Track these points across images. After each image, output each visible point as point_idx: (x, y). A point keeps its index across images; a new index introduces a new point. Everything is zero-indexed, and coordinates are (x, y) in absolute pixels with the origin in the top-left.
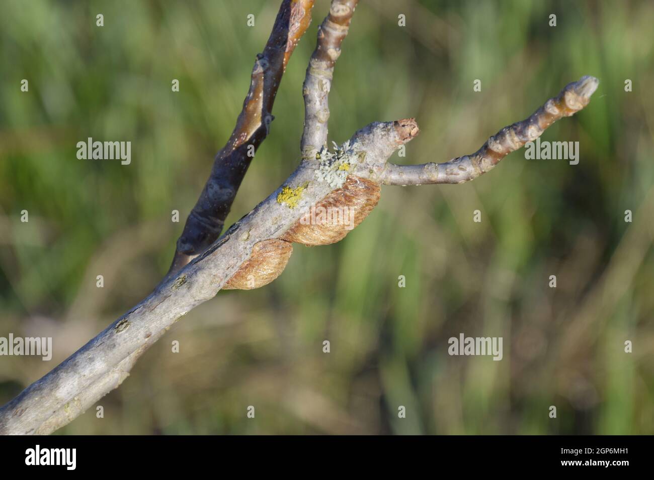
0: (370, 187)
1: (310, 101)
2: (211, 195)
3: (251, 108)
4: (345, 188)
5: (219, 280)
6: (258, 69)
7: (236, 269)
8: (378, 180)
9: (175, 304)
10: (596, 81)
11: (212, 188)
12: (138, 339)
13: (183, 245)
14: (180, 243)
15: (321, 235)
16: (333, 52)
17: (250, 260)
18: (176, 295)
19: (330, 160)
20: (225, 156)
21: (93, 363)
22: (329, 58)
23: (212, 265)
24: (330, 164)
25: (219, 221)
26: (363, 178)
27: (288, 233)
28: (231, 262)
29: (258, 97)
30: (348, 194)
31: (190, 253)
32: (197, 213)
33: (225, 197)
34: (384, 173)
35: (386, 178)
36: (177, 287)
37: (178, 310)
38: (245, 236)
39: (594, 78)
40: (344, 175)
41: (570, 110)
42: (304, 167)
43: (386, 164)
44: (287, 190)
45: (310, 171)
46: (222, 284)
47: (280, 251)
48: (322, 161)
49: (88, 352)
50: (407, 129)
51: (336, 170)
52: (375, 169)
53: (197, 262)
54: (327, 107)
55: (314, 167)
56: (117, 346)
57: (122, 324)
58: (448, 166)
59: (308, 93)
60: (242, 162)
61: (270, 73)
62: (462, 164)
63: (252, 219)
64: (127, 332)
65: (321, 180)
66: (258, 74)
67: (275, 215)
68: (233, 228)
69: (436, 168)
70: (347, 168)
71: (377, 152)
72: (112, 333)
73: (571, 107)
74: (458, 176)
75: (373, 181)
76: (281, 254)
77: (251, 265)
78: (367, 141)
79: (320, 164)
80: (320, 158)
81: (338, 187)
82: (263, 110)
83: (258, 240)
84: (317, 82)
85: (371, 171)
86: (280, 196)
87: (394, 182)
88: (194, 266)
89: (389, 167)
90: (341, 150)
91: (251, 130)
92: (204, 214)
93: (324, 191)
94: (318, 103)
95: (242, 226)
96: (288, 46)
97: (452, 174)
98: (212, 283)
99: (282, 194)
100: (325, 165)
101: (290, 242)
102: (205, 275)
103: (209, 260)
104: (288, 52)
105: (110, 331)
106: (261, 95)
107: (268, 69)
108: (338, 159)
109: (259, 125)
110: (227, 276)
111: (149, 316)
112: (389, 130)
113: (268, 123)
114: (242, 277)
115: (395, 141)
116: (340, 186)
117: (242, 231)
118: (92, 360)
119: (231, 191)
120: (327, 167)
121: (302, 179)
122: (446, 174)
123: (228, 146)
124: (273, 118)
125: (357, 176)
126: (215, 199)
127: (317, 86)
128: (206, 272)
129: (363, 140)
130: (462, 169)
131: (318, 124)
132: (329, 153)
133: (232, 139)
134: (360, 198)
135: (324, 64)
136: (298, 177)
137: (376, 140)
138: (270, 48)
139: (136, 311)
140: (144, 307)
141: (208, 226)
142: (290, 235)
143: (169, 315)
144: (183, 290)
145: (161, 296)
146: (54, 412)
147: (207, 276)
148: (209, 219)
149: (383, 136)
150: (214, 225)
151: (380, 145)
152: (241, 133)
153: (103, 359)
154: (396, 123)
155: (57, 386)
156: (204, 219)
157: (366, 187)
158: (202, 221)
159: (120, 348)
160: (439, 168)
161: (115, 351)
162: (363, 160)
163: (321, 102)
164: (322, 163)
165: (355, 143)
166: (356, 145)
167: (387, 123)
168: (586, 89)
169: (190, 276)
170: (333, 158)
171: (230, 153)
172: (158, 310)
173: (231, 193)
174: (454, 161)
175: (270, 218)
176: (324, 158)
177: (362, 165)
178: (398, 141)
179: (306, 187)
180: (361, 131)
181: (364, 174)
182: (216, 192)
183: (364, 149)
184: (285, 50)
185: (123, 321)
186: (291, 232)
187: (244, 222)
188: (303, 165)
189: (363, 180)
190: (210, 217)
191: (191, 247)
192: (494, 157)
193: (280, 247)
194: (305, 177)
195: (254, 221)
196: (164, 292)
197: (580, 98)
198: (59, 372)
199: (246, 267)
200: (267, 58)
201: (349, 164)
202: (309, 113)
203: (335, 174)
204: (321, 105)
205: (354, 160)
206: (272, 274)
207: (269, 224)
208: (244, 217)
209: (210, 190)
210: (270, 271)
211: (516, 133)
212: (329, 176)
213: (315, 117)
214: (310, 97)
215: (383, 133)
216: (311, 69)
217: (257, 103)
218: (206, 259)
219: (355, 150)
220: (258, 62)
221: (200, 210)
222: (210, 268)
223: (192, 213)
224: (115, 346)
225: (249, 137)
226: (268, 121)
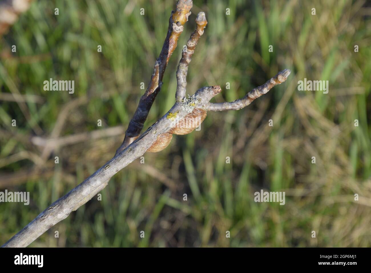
0: (202, 112)
1: (179, 79)
2: (139, 114)
3: (154, 79)
4: (193, 112)
5: (145, 149)
6: (157, 65)
7: (151, 145)
8: (206, 109)
9: (128, 158)
10: (290, 71)
11: (139, 111)
12: (113, 172)
13: (128, 133)
14: (127, 132)
15: (184, 131)
16: (188, 60)
17: (156, 141)
18: (128, 155)
19: (187, 102)
20: (144, 98)
21: (96, 182)
22: (187, 63)
23: (142, 143)
24: (187, 103)
25: (142, 124)
26: (200, 109)
27: (171, 130)
28: (149, 142)
29: (157, 75)
30: (194, 115)
31: (131, 137)
32: (133, 121)
33: (145, 115)
34: (208, 106)
35: (209, 108)
36: (128, 152)
37: (129, 161)
38: (154, 132)
39: (289, 70)
40: (193, 108)
41: (280, 82)
42: (177, 105)
43: (208, 103)
44: (170, 114)
45: (179, 106)
46: (146, 151)
47: (168, 137)
48: (184, 102)
49: (94, 177)
50: (217, 90)
51: (190, 106)
52: (205, 105)
53: (136, 142)
54: (186, 81)
55: (181, 105)
56: (105, 175)
57: (107, 166)
58: (233, 103)
59: (178, 76)
60: (151, 101)
61: (162, 66)
62: (238, 103)
63: (157, 125)
64: (109, 169)
65: (184, 110)
66: (157, 66)
67: (166, 123)
68: (150, 129)
69: (228, 104)
70: (194, 105)
71: (205, 99)
72: (103, 170)
73: (280, 81)
74: (236, 107)
75: (204, 110)
76: (168, 139)
77: (157, 143)
78: (202, 94)
79: (183, 103)
80: (183, 101)
81: (190, 112)
82: (159, 81)
83: (159, 133)
84: (182, 72)
85: (203, 106)
86: (168, 116)
87: (212, 110)
88: (135, 144)
89: (210, 104)
90: (192, 98)
91: (154, 88)
92: (136, 121)
93: (185, 114)
94: (182, 80)
95: (153, 128)
96: (168, 55)
97: (234, 107)
98: (142, 150)
99: (169, 115)
100: (185, 104)
101: (171, 133)
102: (139, 147)
103: (140, 141)
104: (169, 58)
105: (102, 169)
106: (158, 75)
107: (161, 65)
108: (191, 101)
109: (157, 86)
110: (147, 147)
111: (118, 163)
112: (210, 90)
113: (161, 86)
114: (153, 147)
115: (212, 94)
116: (191, 112)
117: (153, 130)
118: (95, 180)
119: (147, 112)
120: (186, 105)
121: (176, 109)
122: (232, 107)
123: (145, 95)
124: (163, 83)
125: (198, 108)
126: (141, 115)
127: (182, 73)
128: (140, 146)
129: (200, 94)
130: (238, 105)
131: (182, 88)
132: (186, 99)
133: (147, 92)
134: (199, 116)
135: (185, 65)
136: (175, 109)
137: (205, 94)
138: (161, 56)
139: (112, 161)
140: (116, 160)
141: (138, 126)
142: (172, 131)
143: (125, 163)
144: (131, 153)
145: (122, 155)
146: (81, 200)
147: (140, 148)
148: (138, 123)
149: (208, 92)
150: (140, 126)
151: (207, 96)
152: (150, 90)
153: (100, 180)
154: (213, 87)
155: (82, 191)
156: (136, 123)
157: (201, 112)
158: (135, 124)
159: (106, 176)
160: (229, 104)
161: (105, 177)
162: (200, 102)
163: (183, 79)
164: (184, 103)
165: (197, 95)
166: (197, 96)
167: (209, 87)
168: (286, 74)
169: (134, 148)
170: (188, 101)
171: (146, 98)
172: (121, 161)
173: (146, 113)
174: (235, 102)
175: (164, 125)
176: (185, 101)
177: (200, 104)
178: (213, 94)
179: (178, 113)
180: (199, 90)
181: (201, 107)
182: (141, 113)
183: (200, 97)
184: (167, 57)
185: (107, 165)
186: (172, 130)
187: (154, 126)
188: (177, 104)
189: (200, 110)
190: (139, 122)
191: (131, 134)
192: (251, 100)
193: (168, 136)
194: (177, 109)
195: (158, 126)
196: (123, 154)
197: (284, 78)
198: (83, 185)
199: (155, 144)
200: (160, 60)
201: (195, 103)
202: (179, 84)
203: (189, 108)
204: (183, 80)
205: (196, 102)
206: (165, 146)
207: (164, 127)
208: (154, 124)
209: (138, 112)
210: (164, 145)
211: (259, 91)
212: (187, 108)
213: (181, 85)
214: (179, 78)
215: (208, 91)
216: (180, 67)
217: (157, 77)
218: (139, 141)
219: (197, 98)
220: (157, 62)
221: (134, 120)
222: (141, 145)
223: (131, 121)
224: (104, 175)
225: (153, 91)
226: (161, 85)
